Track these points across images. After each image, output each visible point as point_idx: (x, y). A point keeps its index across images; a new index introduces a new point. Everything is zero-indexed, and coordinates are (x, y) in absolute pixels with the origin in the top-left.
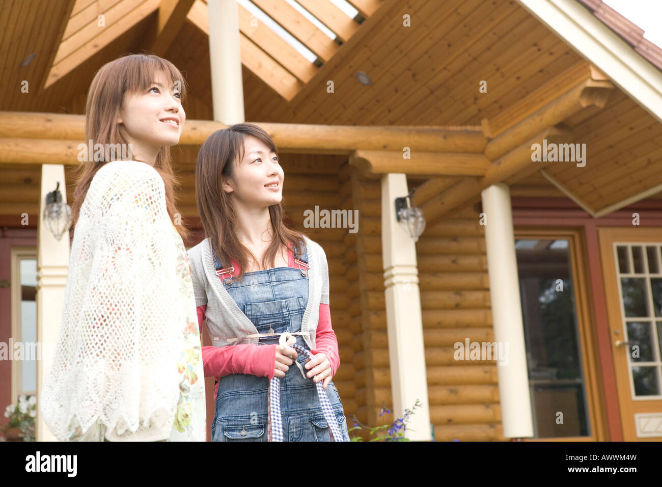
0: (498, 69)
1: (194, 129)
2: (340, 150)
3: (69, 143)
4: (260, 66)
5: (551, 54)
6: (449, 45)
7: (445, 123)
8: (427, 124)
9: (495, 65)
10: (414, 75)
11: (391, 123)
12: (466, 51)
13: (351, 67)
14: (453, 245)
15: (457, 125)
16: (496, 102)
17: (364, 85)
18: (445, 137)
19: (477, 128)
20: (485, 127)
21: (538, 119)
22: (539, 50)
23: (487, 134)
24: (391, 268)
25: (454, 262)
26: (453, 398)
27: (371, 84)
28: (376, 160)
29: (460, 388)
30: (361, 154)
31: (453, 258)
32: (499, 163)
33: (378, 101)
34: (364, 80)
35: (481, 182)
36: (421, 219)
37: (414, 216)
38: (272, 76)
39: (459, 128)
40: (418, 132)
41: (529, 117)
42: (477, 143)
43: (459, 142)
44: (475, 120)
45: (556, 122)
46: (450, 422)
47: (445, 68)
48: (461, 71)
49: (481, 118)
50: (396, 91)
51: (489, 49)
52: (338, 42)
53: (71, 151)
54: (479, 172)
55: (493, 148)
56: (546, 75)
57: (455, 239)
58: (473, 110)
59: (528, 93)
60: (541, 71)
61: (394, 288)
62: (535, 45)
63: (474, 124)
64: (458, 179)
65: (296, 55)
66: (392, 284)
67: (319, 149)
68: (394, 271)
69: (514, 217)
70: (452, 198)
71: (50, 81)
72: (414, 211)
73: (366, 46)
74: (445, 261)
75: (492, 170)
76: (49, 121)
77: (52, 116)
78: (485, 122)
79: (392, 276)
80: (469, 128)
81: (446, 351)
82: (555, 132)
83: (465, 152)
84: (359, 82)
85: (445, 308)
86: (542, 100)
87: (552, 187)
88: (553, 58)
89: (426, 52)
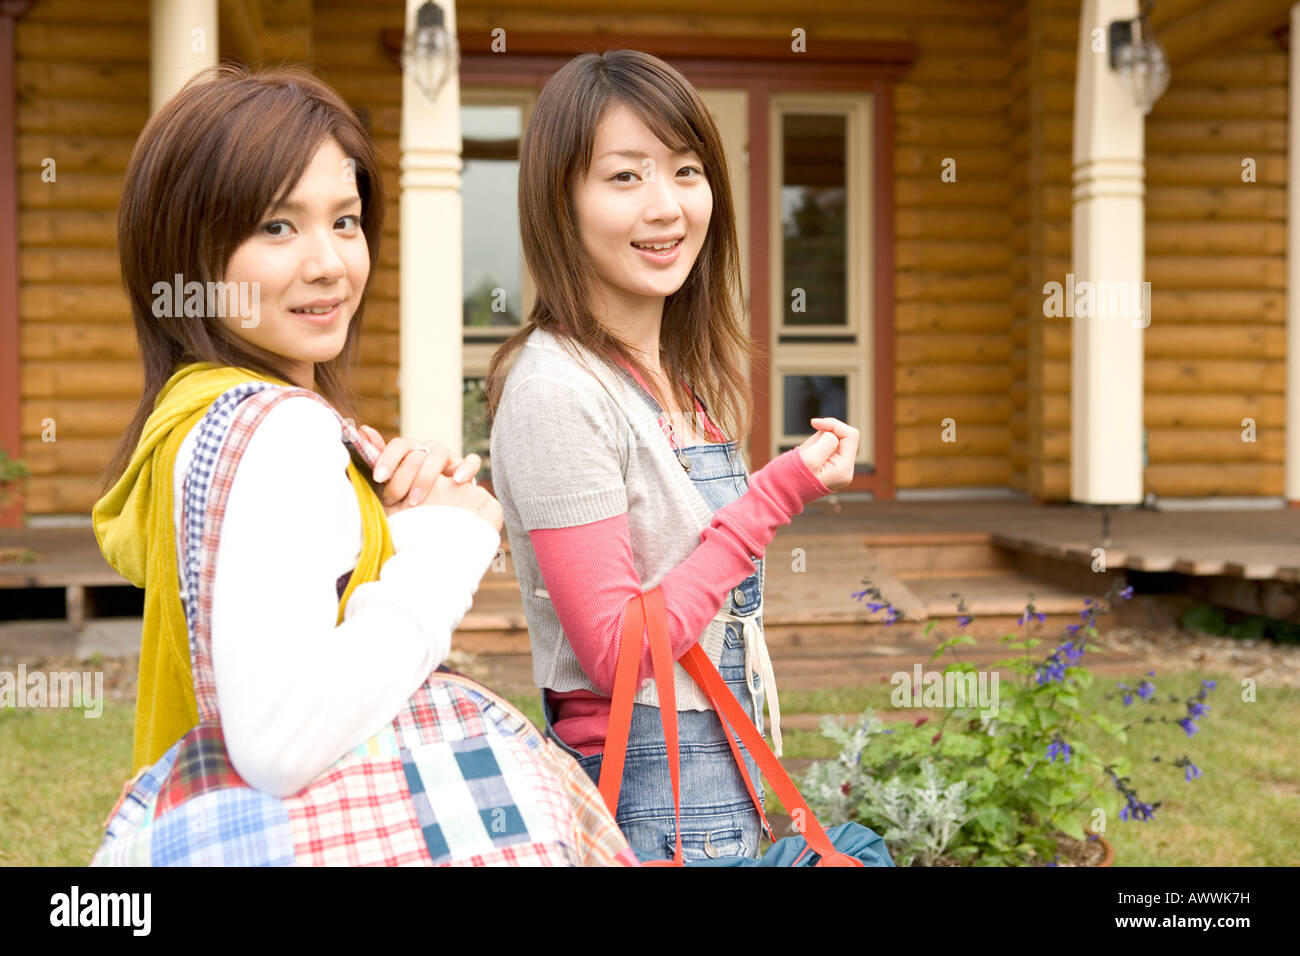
14: (1215, 102)
24: (1089, 163)
25: (1214, 132)
26: (1187, 381)
29: (1203, 365)
31: (1212, 125)
36: (1159, 68)
37: (1146, 61)
46: (1177, 424)
61: (1092, 203)
66: (1088, 197)
68: (1094, 171)
72: (1148, 50)
74: (1196, 131)
79: (1088, 180)
85: (1187, 219)
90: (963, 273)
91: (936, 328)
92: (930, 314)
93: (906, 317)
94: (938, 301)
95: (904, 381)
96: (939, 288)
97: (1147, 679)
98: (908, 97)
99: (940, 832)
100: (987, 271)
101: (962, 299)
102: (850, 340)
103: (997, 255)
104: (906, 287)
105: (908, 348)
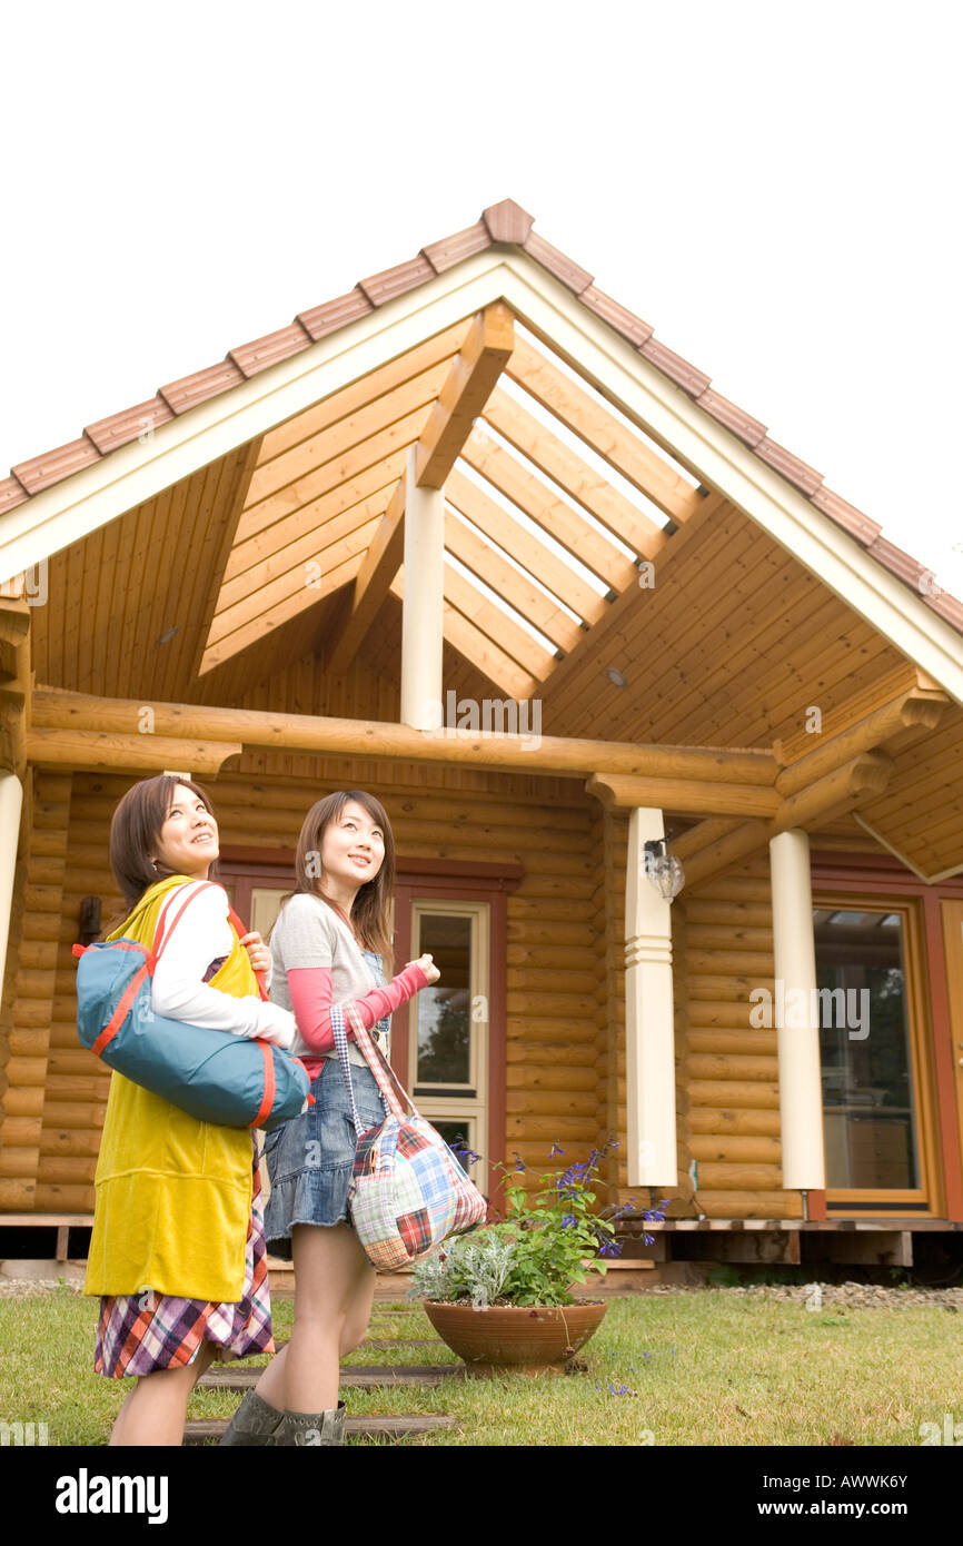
0: (793, 671)
1: (370, 733)
2: (572, 771)
3: (201, 744)
4: (485, 657)
5: (864, 651)
6: (728, 635)
7: (724, 743)
8: (701, 744)
9: (789, 665)
10: (682, 675)
11: (654, 741)
12: (749, 644)
13: (599, 662)
14: (739, 915)
15: (741, 748)
16: (792, 716)
17: (617, 686)
18: (720, 761)
19: (768, 752)
20: (777, 751)
21: (846, 740)
22: (848, 645)
23: (780, 760)
24: (635, 939)
25: (739, 936)
26: (727, 1125)
27: (626, 686)
28: (622, 789)
29: (739, 1112)
30: (601, 778)
31: (738, 931)
32: (794, 801)
33: (636, 709)
34: (616, 678)
35: (768, 826)
36: (677, 873)
37: (669, 868)
38: (500, 671)
39: (744, 750)
40: (682, 753)
41: (834, 738)
42: (766, 771)
43: (742, 768)
44: (765, 740)
45: (870, 747)
46: (720, 1158)
47: (723, 667)
48: (744, 671)
49: (772, 739)
50: (660, 696)
51: (780, 641)
52: (585, 627)
53: (203, 754)
54: (766, 813)
55: (787, 780)
56: (858, 681)
57: (742, 905)
58: (761, 725)
59: (834, 705)
60: (851, 675)
61: (637, 967)
62: (841, 638)
63: (764, 746)
64: (741, 821)
65: (533, 645)
66: (635, 962)
67: (544, 769)
68: (638, 944)
69: (813, 878)
70: (731, 848)
71: (206, 667)
72: (669, 861)
73: (619, 633)
74: (727, 935)
75: (784, 811)
76: (178, 713)
77: (182, 707)
78: (777, 743)
79: (635, 951)
80: (756, 751)
81: (721, 1059)
82: (869, 760)
83: (748, 783)
84: (612, 683)
85: (722, 1000)
86: (852, 716)
87: (871, 840)
88: (866, 657)
89: (697, 645)
90: (559, 1043)
91: (538, 1086)
92: (533, 1075)
93: (514, 1077)
94: (540, 1064)
95: (513, 1128)
96: (539, 1054)
97: (630, 1202)
98: (516, 907)
99: (499, 1277)
100: (577, 1042)
101: (559, 1064)
102: (472, 1094)
103: (584, 1029)
104: (515, 1053)
105: (516, 1103)
